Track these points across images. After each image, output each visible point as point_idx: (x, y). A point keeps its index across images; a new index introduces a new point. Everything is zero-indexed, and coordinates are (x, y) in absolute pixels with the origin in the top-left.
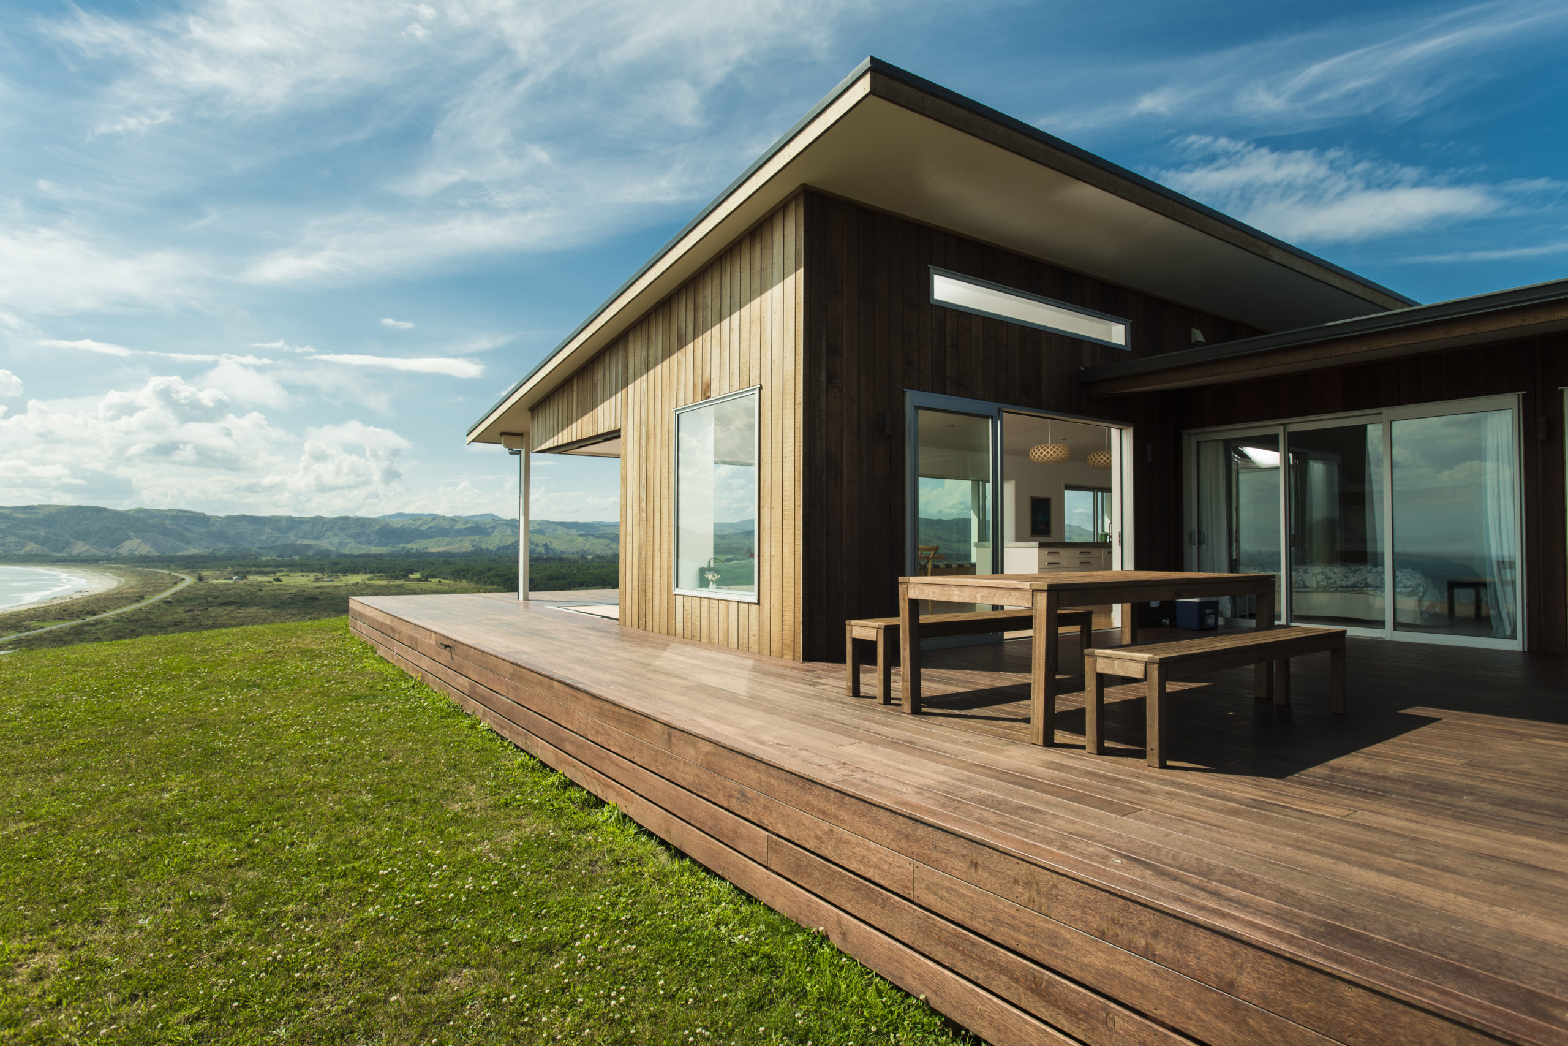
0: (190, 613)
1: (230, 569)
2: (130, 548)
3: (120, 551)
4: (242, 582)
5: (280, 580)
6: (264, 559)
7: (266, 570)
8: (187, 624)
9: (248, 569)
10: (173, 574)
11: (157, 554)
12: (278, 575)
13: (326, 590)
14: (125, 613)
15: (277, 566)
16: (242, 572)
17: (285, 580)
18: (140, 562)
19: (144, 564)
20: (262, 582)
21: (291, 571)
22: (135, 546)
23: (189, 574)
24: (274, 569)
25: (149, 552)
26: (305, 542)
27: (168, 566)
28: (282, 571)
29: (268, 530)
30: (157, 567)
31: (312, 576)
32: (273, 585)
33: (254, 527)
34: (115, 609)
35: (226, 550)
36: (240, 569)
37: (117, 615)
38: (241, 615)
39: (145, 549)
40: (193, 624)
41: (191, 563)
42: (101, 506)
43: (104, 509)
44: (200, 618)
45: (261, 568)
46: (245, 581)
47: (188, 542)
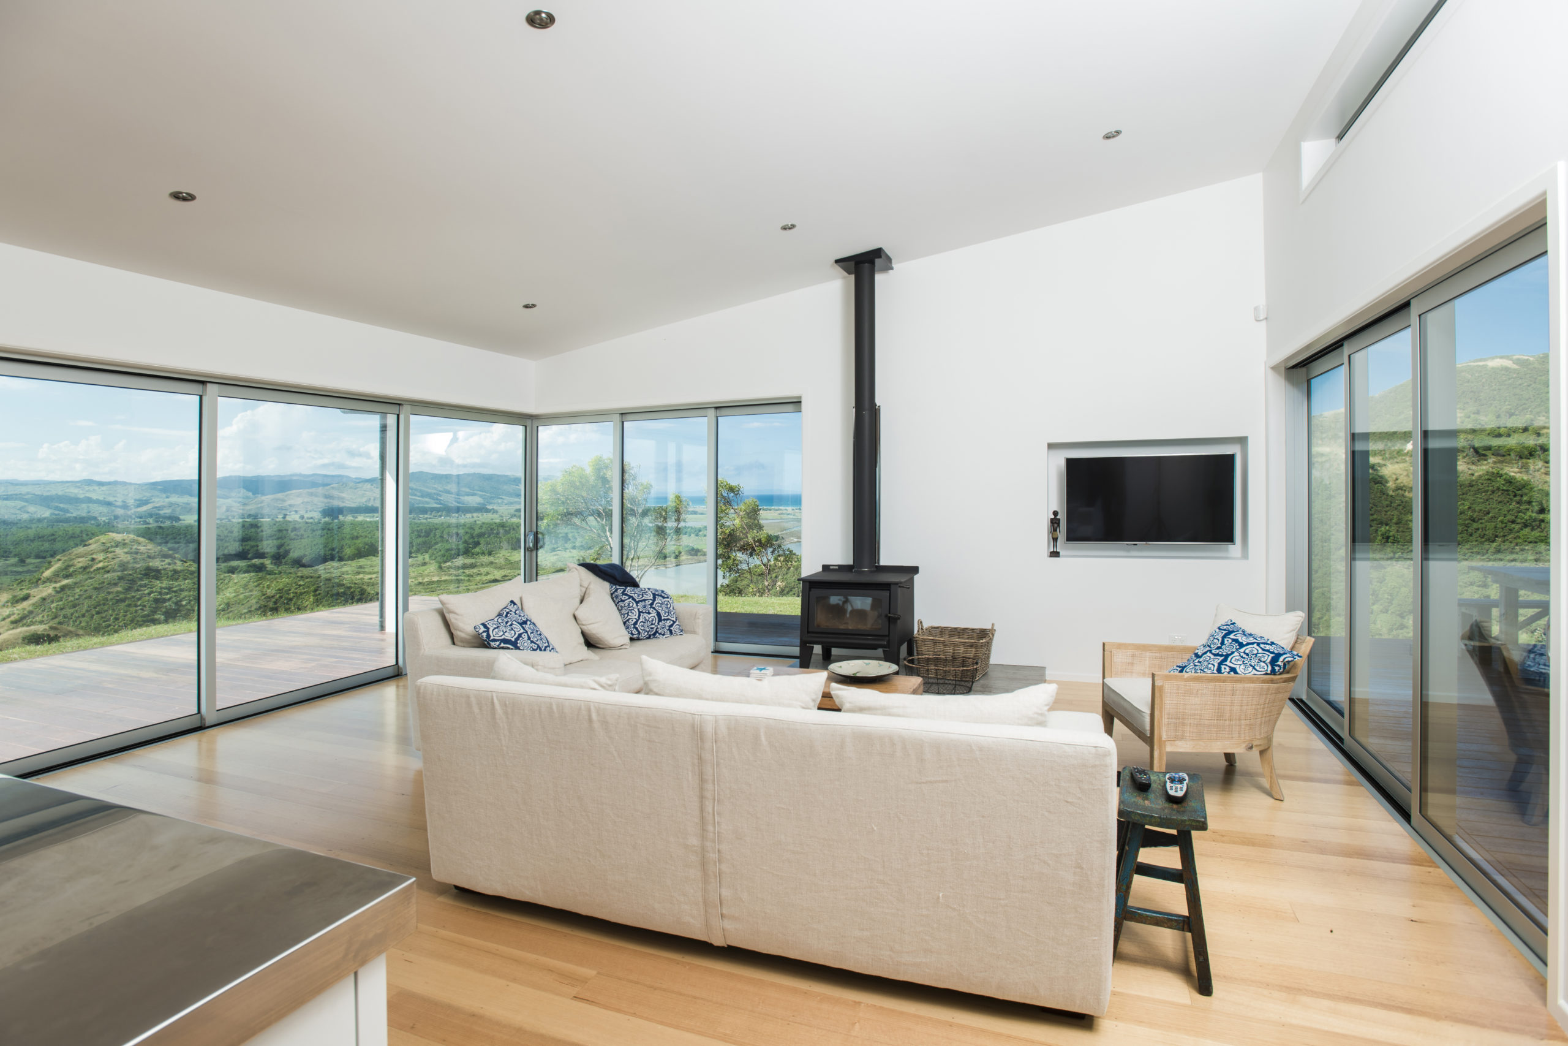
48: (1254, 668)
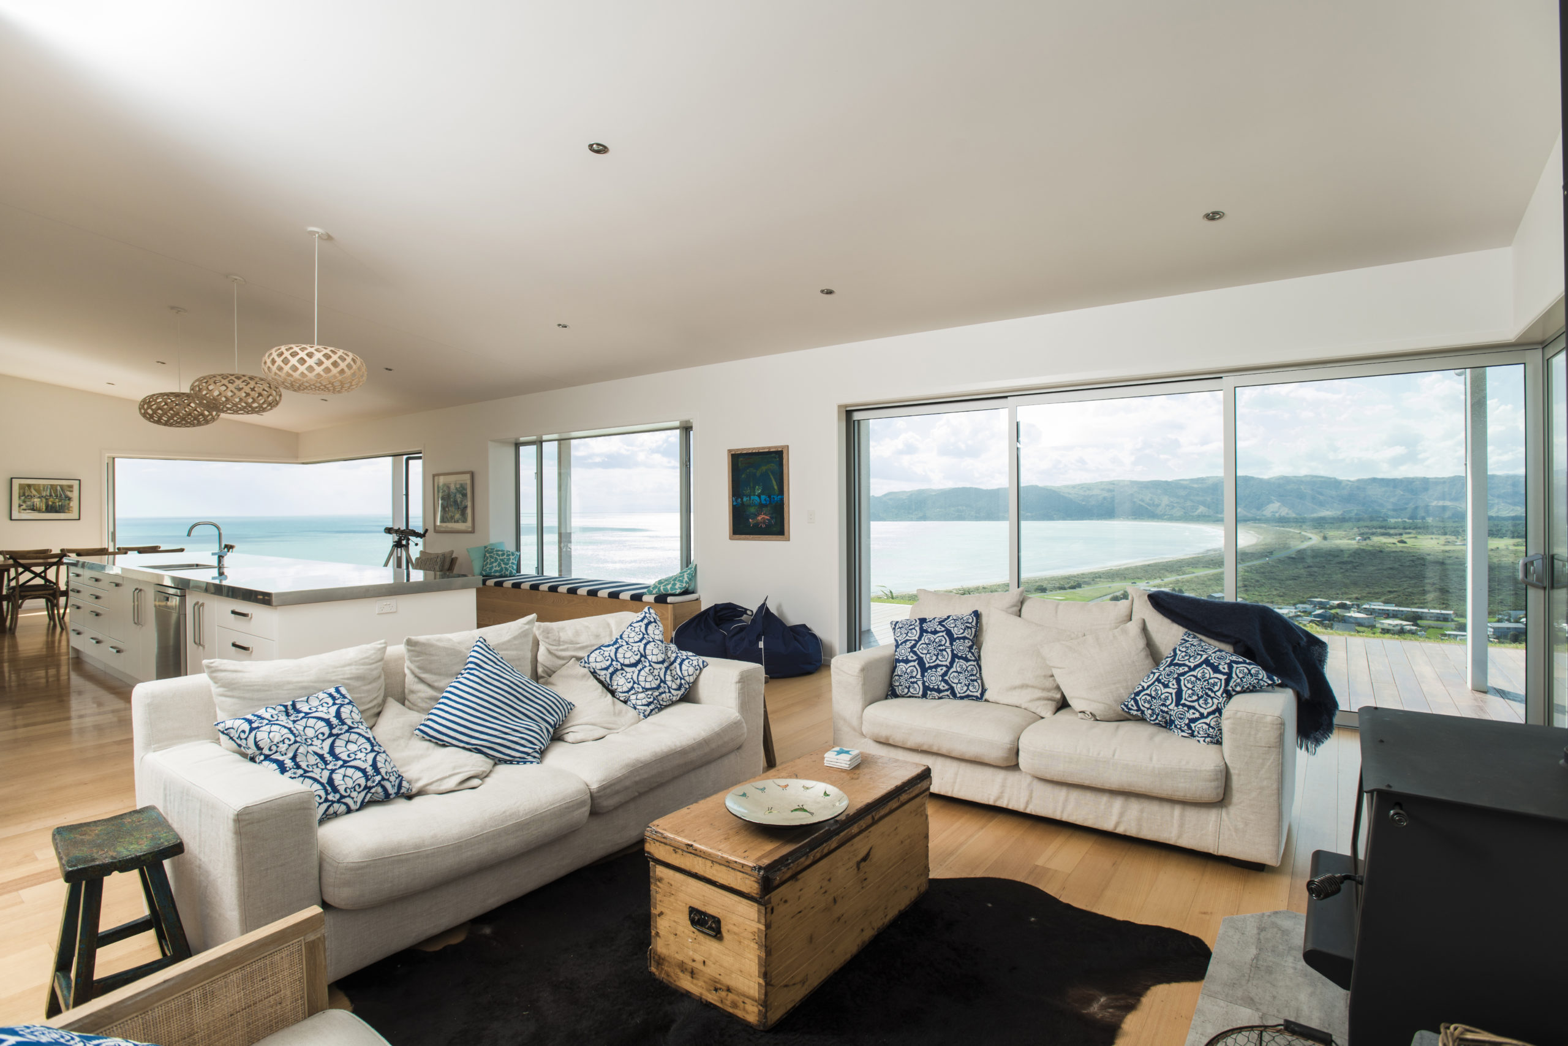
0: (1309, 570)
1: (1356, 530)
2: (1272, 510)
3: (1264, 513)
4: (1364, 543)
5: (1405, 542)
6: (1393, 520)
7: (1392, 531)
8: (1303, 579)
9: (1374, 530)
10: (1303, 533)
11: (1294, 515)
12: (1404, 537)
13: (1455, 555)
14: (1254, 565)
15: (1405, 528)
16: (1367, 533)
17: (1410, 542)
18: (1278, 522)
19: (1281, 524)
20: (1385, 543)
21: (1419, 533)
22: (1274, 508)
23: (1316, 534)
24: (1401, 531)
25: (1287, 514)
26: (1441, 503)
27: (1301, 526)
28: (1409, 533)
29: (1399, 492)
30: (1290, 527)
31: (1443, 539)
32: (1396, 547)
33: (1383, 489)
34: (1248, 561)
35: (1355, 512)
36: (1366, 530)
37: (1248, 567)
38: (1356, 574)
39: (1285, 512)
40: (1308, 579)
41: (1320, 524)
42: (1249, 475)
43: (1252, 478)
44: (1316, 574)
45: (1385, 529)
46: (1368, 541)
47: (1322, 504)
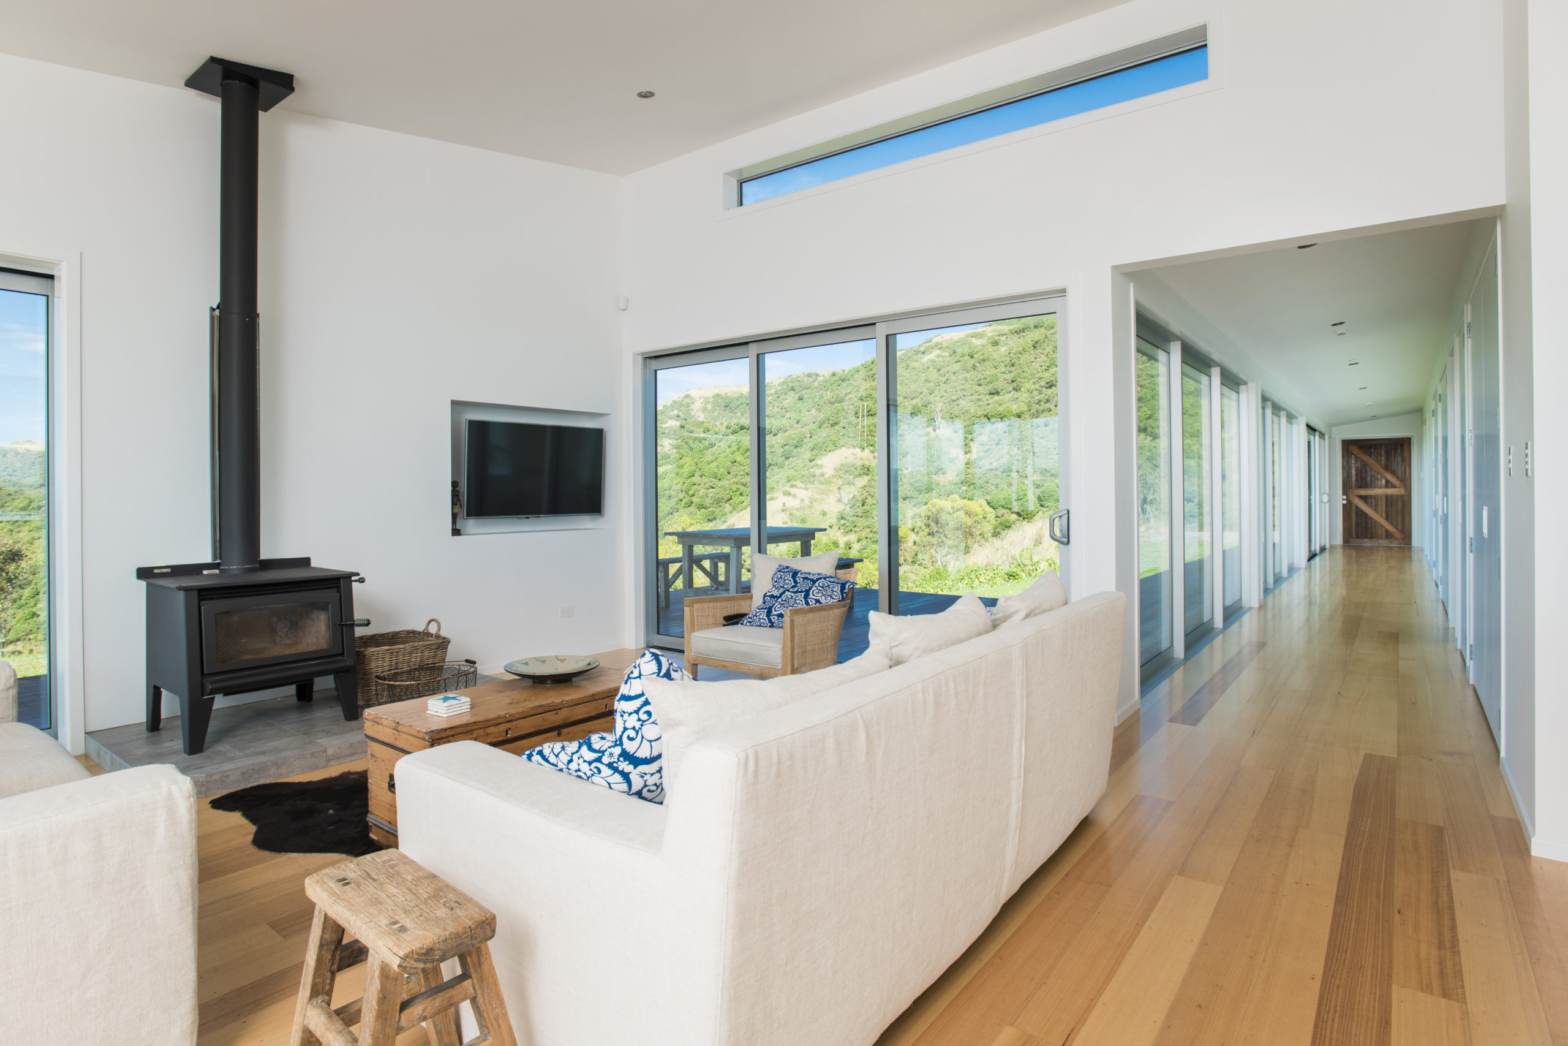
48: (832, 597)
